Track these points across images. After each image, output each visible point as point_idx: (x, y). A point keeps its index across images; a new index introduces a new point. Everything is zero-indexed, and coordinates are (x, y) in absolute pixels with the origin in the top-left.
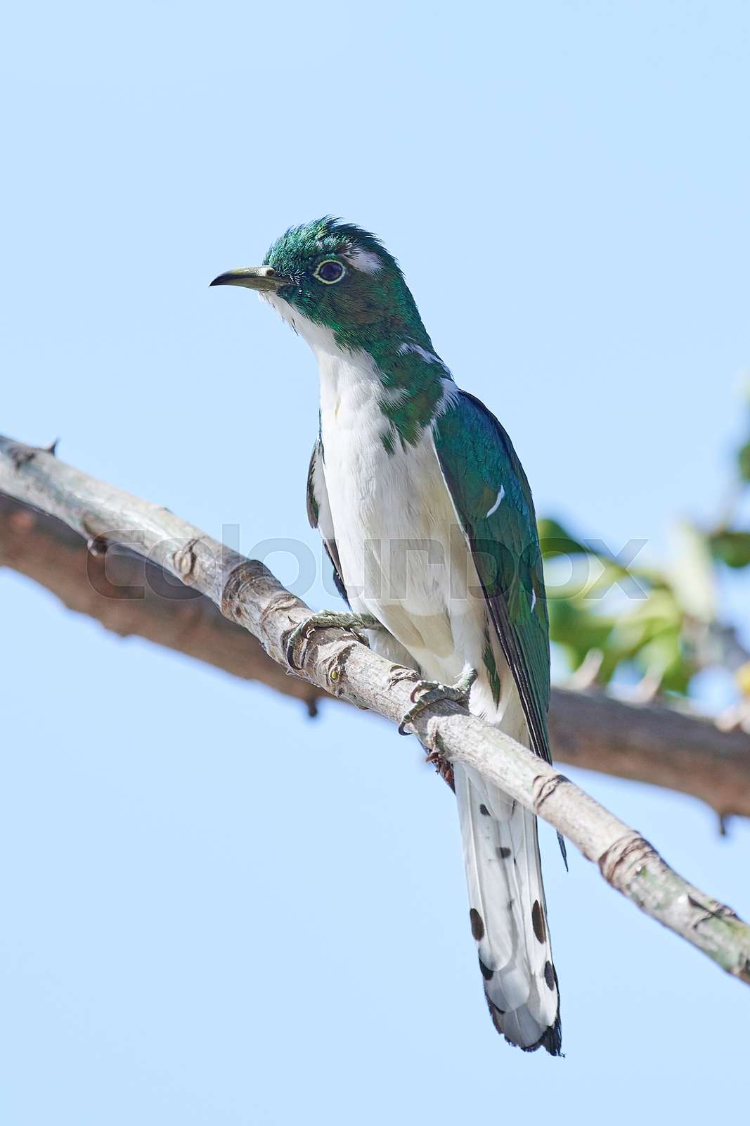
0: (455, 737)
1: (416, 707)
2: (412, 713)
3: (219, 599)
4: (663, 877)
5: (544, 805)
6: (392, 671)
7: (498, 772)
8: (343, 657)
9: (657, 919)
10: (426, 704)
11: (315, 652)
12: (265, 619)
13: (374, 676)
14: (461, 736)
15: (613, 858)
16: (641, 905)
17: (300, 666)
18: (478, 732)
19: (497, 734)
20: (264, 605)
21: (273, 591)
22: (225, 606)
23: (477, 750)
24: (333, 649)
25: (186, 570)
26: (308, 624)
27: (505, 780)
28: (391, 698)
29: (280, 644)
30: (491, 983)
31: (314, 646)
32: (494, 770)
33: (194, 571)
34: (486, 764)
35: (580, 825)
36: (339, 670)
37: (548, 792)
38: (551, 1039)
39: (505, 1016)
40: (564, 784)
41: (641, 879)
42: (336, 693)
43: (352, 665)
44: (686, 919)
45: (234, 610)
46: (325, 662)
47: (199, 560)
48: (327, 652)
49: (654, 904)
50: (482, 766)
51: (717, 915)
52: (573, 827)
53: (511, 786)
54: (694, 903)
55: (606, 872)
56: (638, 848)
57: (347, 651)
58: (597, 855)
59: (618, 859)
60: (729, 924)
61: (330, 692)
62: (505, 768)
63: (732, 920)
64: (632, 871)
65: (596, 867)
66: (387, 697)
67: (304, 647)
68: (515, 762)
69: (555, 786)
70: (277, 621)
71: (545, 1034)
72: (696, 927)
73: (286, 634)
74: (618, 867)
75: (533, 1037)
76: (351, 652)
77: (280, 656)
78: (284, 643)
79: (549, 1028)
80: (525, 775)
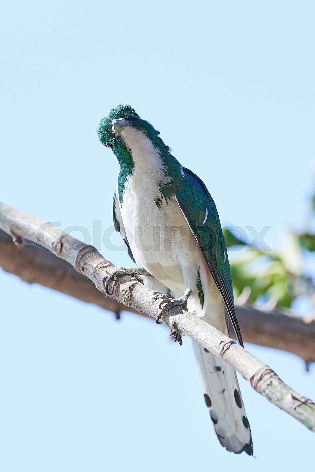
0: (183, 324)
1: (162, 311)
2: (161, 314)
3: (74, 263)
4: (280, 386)
5: (225, 354)
6: (154, 294)
7: (203, 340)
8: (131, 289)
9: (277, 406)
10: (166, 309)
11: (118, 287)
12: (95, 272)
13: (145, 297)
14: (186, 324)
15: (257, 378)
16: (270, 399)
17: (111, 293)
18: (194, 322)
19: (203, 323)
20: (95, 266)
21: (98, 260)
22: (77, 267)
23: (194, 330)
24: (127, 285)
25: (59, 251)
26: (114, 274)
27: (206, 343)
28: (154, 307)
29: (102, 283)
31: (118, 284)
33: (62, 251)
34: (198, 336)
36: (130, 294)
37: (226, 349)
38: (248, 449)
39: (225, 439)
40: (234, 344)
41: (270, 387)
42: (128, 306)
43: (136, 292)
44: (291, 405)
45: (81, 268)
46: (123, 291)
47: (64, 245)
48: (124, 287)
49: (276, 399)
50: (196, 337)
51: (305, 403)
52: (238, 364)
53: (210, 346)
54: (294, 398)
55: (253, 385)
56: (268, 373)
57: (133, 286)
58: (249, 377)
59: (259, 379)
60: (310, 407)
61: (126, 305)
62: (206, 338)
63: (312, 405)
64: (266, 384)
65: (249, 383)
66: (152, 306)
67: (113, 284)
68: (211, 335)
69: (230, 346)
70: (101, 272)
71: (245, 447)
72: (295, 409)
73: (105, 279)
74: (259, 382)
76: (135, 286)
77: (102, 289)
78: (104, 283)
79: (247, 444)
80: (216, 341)
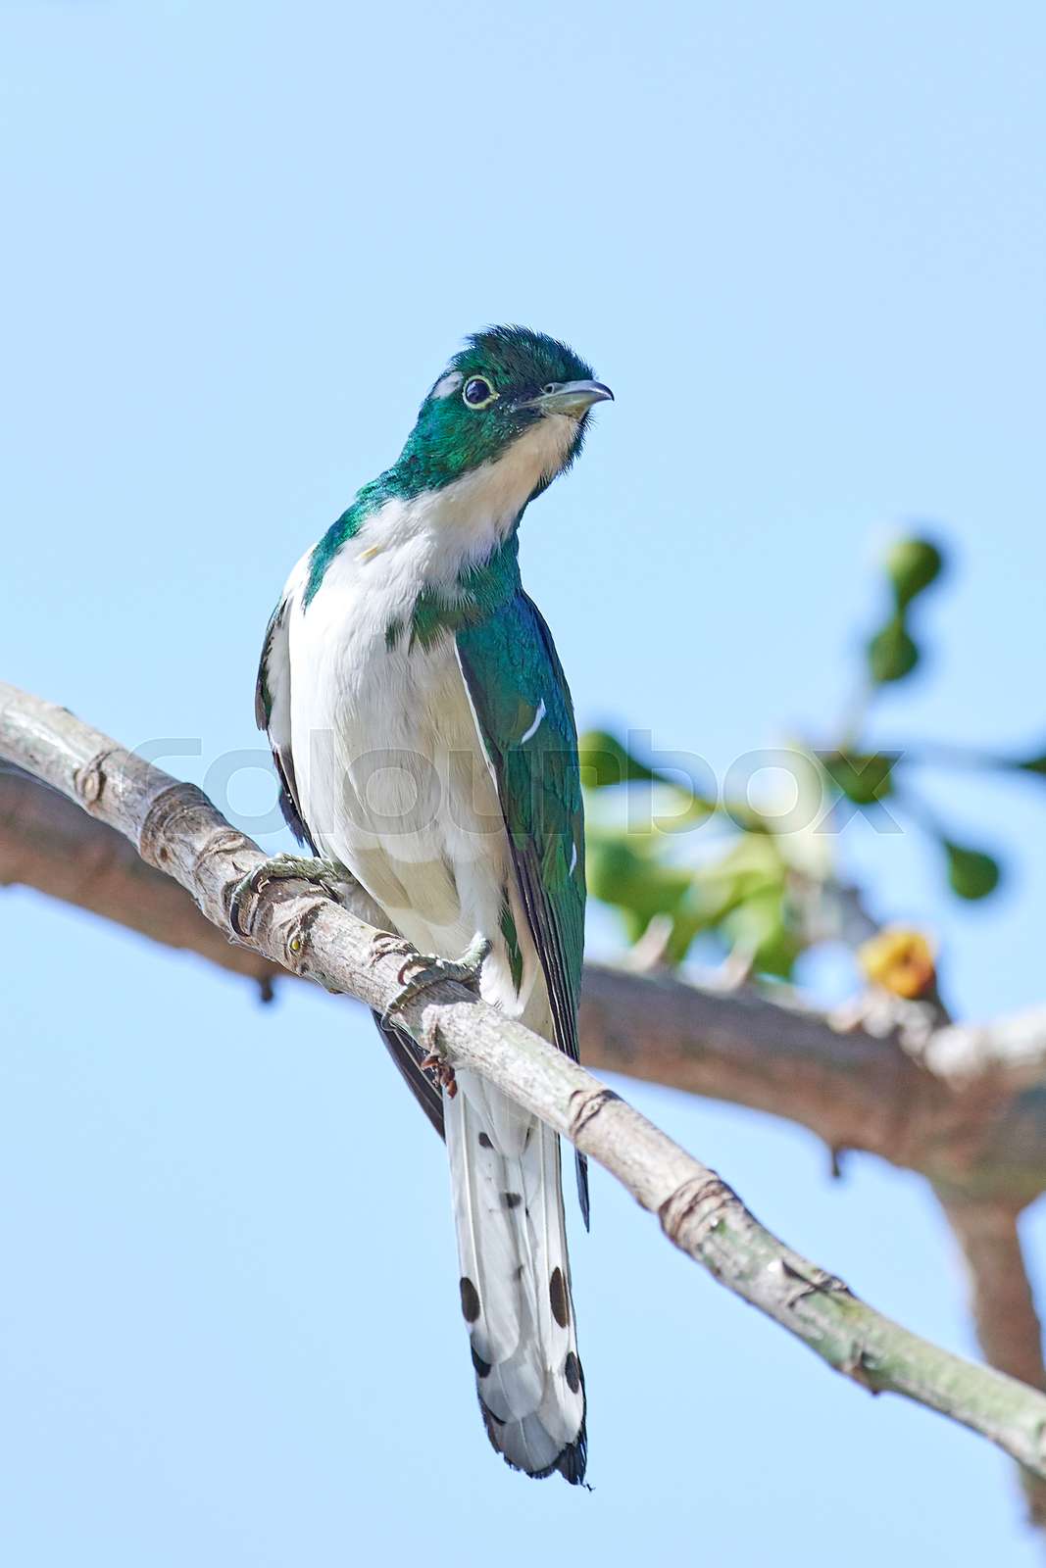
0: (462, 1034)
1: (406, 992)
2: (400, 999)
3: (136, 837)
4: (748, 1235)
5: (584, 1131)
6: (375, 940)
7: (521, 1083)
8: (308, 920)
9: (739, 1293)
10: (418, 987)
11: (269, 913)
12: (201, 865)
13: (350, 947)
14: (471, 1034)
15: (679, 1206)
16: (717, 1273)
17: (247, 932)
18: (494, 1028)
19: (521, 1031)
20: (200, 846)
21: (212, 827)
22: (145, 847)
23: (493, 1053)
24: (294, 909)
25: (92, 796)
26: (260, 874)
27: (530, 1095)
28: (375, 979)
29: (221, 901)
30: (487, 1381)
31: (268, 905)
32: (516, 1082)
33: (103, 797)
34: (505, 1072)
35: (635, 1162)
36: (302, 937)
37: (590, 1113)
38: (571, 1461)
39: (506, 1428)
40: (613, 1102)
41: (717, 1237)
42: (298, 970)
43: (321, 932)
44: (779, 1294)
45: (158, 852)
46: (283, 926)
47: (110, 780)
48: (286, 913)
49: (735, 1271)
50: (500, 1076)
51: (822, 1289)
52: (625, 1163)
53: (539, 1103)
54: (790, 1272)
55: (668, 1226)
56: (714, 1194)
57: (314, 911)
58: (657, 1202)
59: (685, 1208)
60: (839, 1302)
61: (290, 968)
62: (531, 1078)
63: (842, 1296)
64: (706, 1226)
65: (655, 1220)
66: (369, 976)
67: (254, 905)
68: (545, 1071)
69: (601, 1106)
70: (217, 868)
71: (562, 1453)
72: (792, 1305)
73: (230, 886)
74: (686, 1220)
75: (544, 1458)
76: (320, 913)
77: (220, 917)
78: (226, 899)
79: (569, 1445)
80: (558, 1090)
